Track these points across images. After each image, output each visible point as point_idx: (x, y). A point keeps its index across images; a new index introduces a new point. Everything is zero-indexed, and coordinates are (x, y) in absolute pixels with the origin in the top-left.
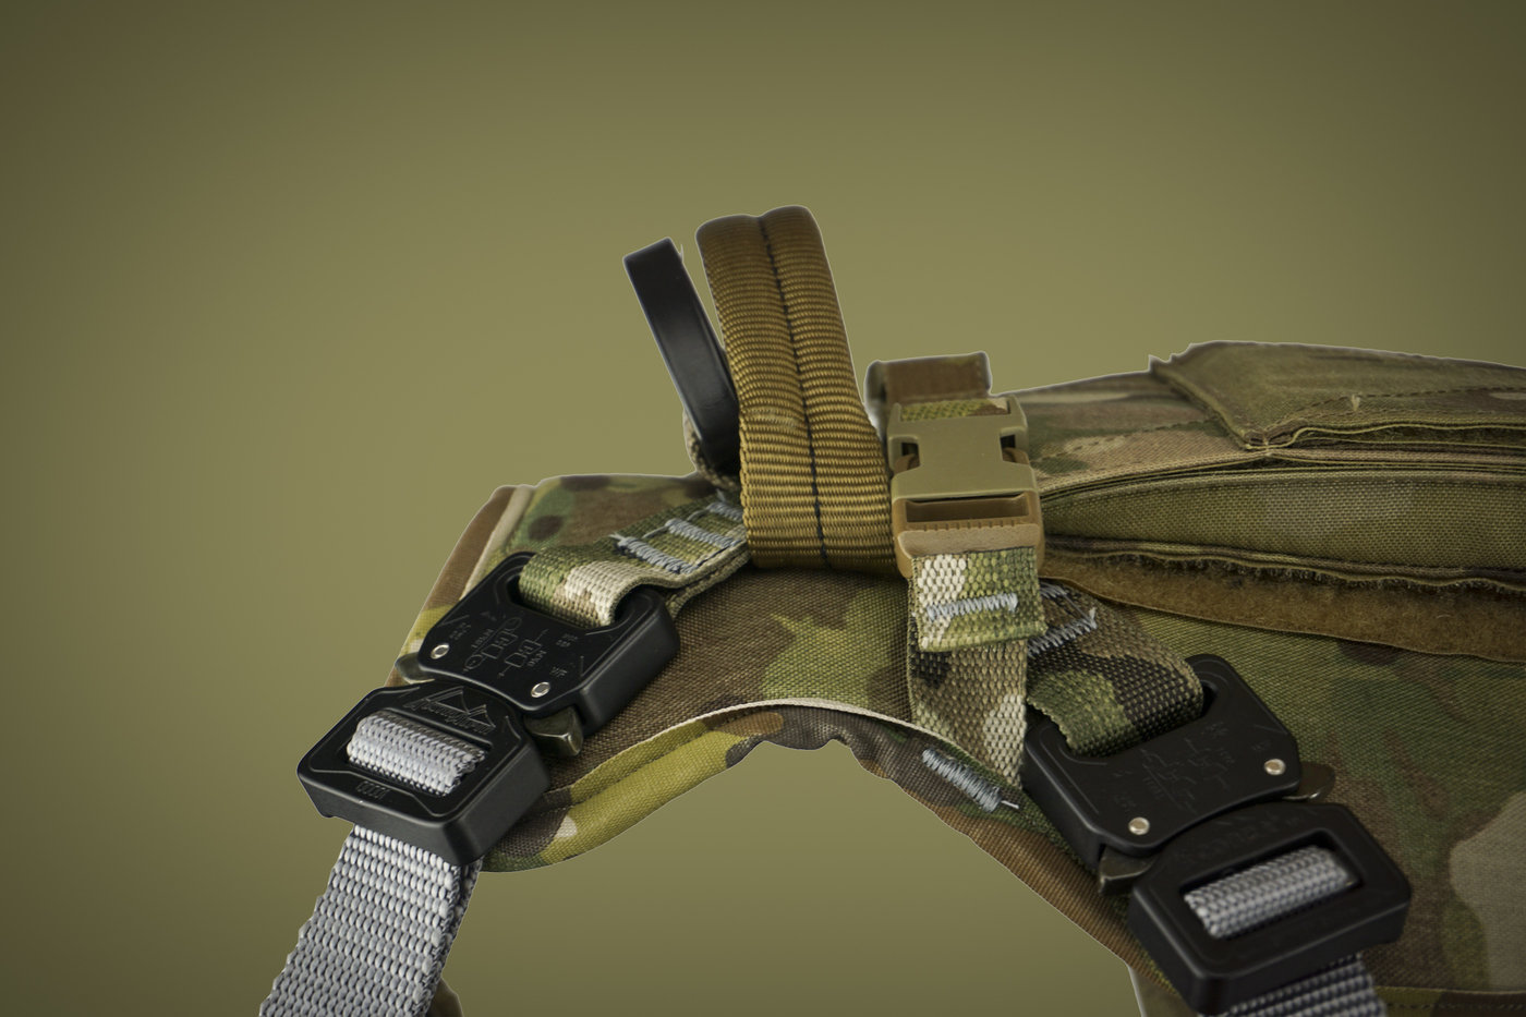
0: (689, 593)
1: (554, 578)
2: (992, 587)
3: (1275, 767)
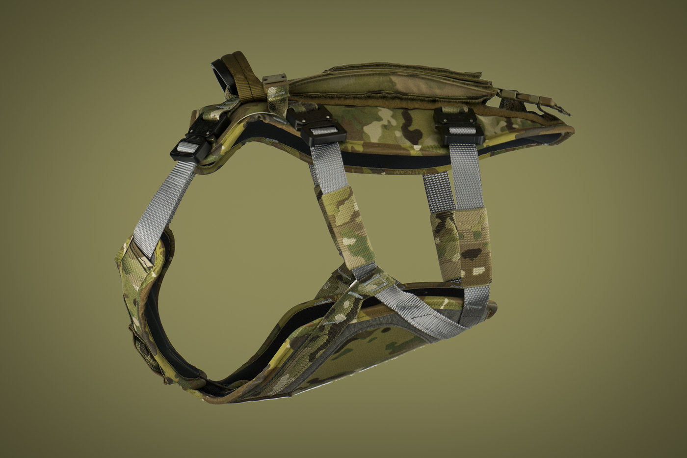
0: (232, 111)
1: (208, 115)
2: (280, 92)
3: (328, 117)
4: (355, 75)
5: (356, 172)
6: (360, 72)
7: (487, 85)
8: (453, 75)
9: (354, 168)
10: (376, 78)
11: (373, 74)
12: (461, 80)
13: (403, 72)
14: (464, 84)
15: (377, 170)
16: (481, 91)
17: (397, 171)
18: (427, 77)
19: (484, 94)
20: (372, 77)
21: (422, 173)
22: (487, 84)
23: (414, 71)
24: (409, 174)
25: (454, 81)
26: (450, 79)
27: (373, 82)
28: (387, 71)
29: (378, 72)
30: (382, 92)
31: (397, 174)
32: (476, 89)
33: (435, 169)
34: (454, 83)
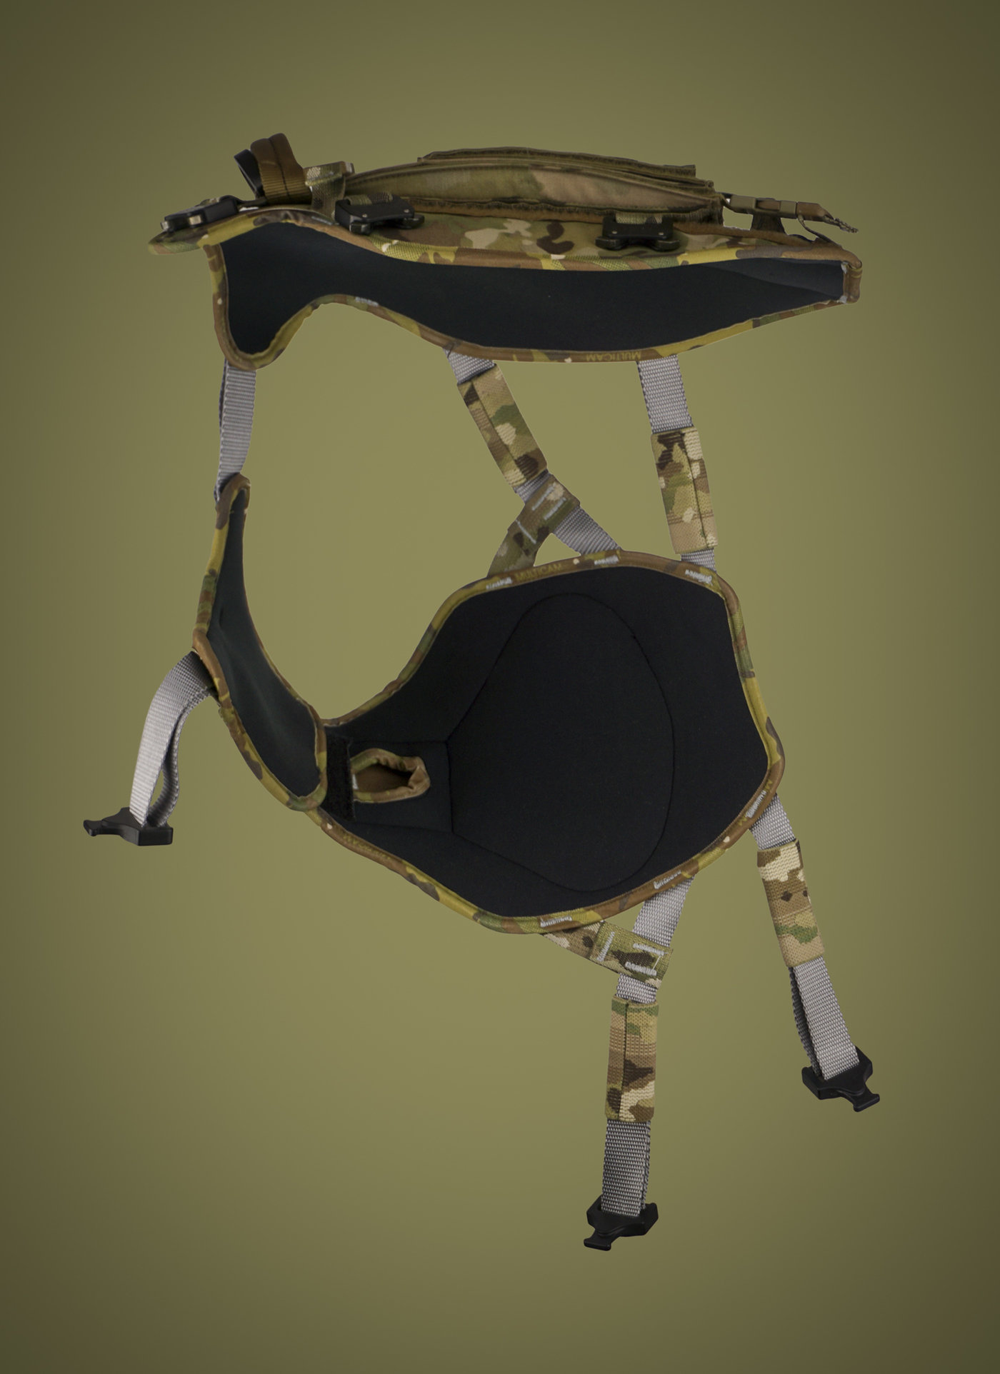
2: (327, 172)
4: (471, 168)
5: (520, 360)
6: (478, 162)
7: (704, 187)
8: (643, 170)
9: (516, 353)
10: (508, 174)
11: (502, 168)
12: (656, 178)
13: (554, 165)
14: (662, 185)
15: (556, 354)
16: (691, 197)
17: (591, 355)
18: (596, 173)
19: (698, 202)
20: (500, 171)
21: (634, 357)
22: (704, 185)
23: (573, 163)
24: (612, 361)
25: (642, 180)
26: (636, 176)
27: (502, 182)
28: (526, 161)
29: (509, 164)
30: (519, 200)
31: (591, 361)
32: (683, 193)
33: (655, 351)
34: (643, 183)
